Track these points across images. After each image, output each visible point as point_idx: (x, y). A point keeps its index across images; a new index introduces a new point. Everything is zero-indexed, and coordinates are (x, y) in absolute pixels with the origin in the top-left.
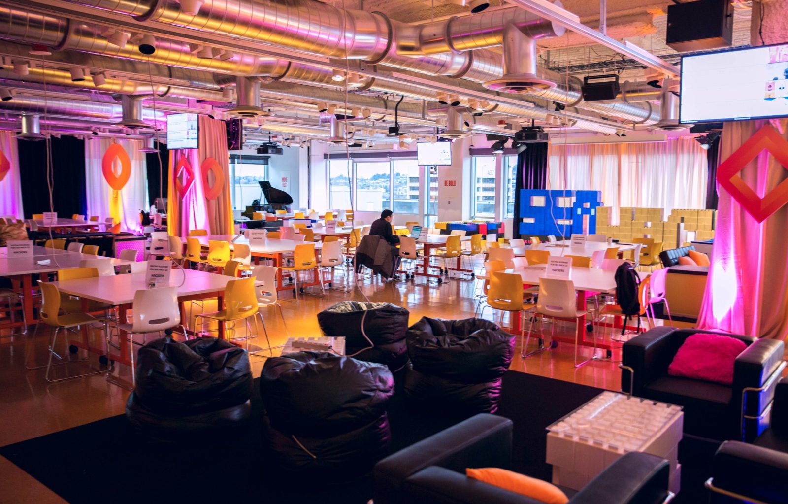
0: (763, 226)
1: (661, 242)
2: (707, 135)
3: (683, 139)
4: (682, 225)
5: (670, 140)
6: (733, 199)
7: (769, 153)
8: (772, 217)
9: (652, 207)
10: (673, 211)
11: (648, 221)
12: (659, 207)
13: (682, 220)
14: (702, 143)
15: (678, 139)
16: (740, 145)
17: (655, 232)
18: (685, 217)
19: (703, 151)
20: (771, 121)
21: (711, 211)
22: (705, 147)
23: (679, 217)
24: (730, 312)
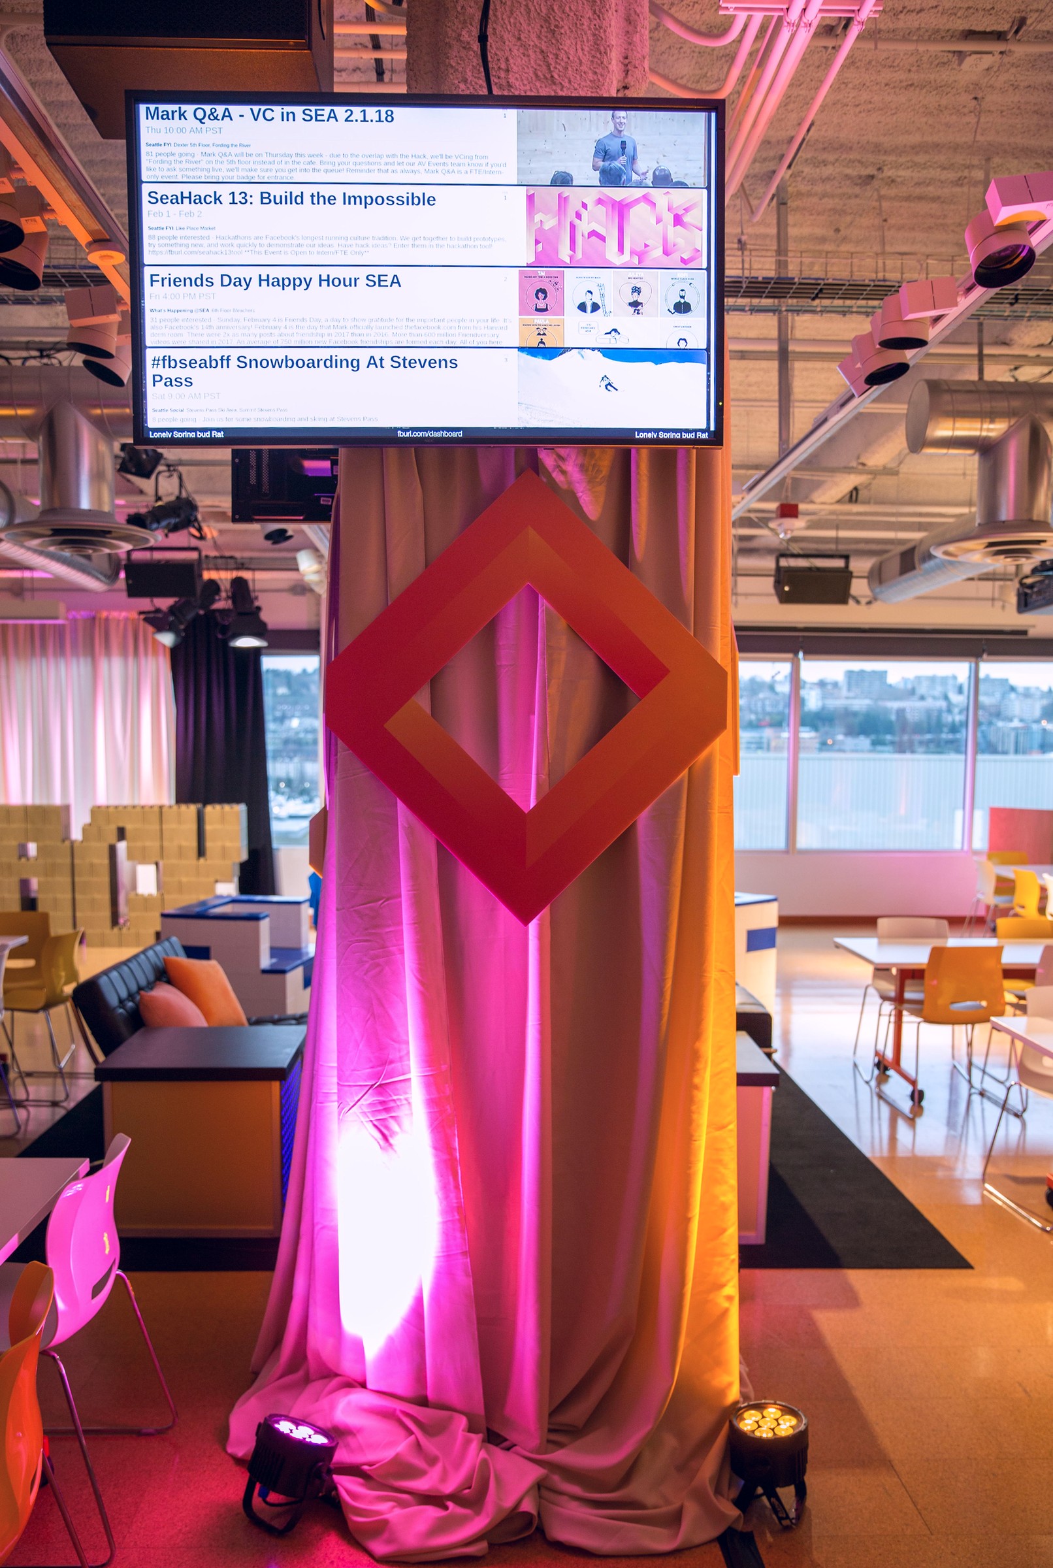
0: (540, 937)
1: (70, 931)
2: (172, 610)
3: (107, 619)
4: (122, 846)
5: (75, 620)
6: (403, 812)
7: (543, 603)
8: (571, 896)
9: (38, 802)
10: (96, 811)
11: (28, 840)
12: (57, 801)
13: (121, 834)
14: (160, 628)
15: (94, 618)
16: (420, 567)
17: (50, 870)
18: (129, 827)
19: (161, 651)
20: (547, 459)
21: (191, 809)
22: (167, 639)
23: (113, 828)
24: (419, 1300)
